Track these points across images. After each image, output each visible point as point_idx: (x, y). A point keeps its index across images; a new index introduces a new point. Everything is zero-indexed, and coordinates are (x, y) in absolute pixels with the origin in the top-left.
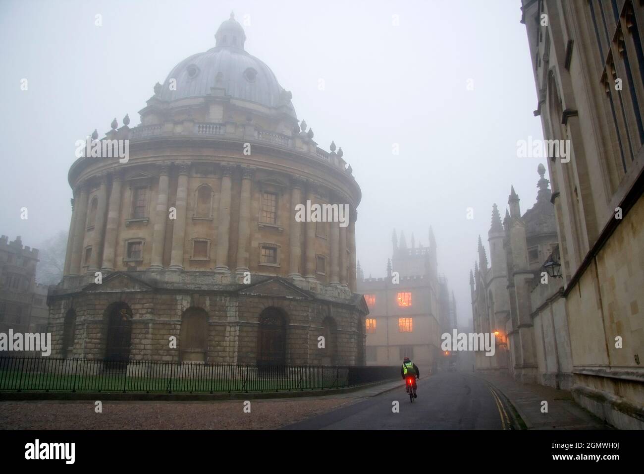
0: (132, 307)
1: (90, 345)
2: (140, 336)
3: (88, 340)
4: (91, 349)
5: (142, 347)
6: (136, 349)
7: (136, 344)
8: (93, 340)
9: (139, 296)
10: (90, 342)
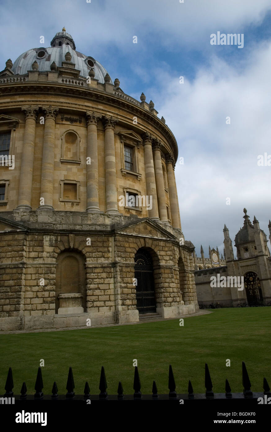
0: (158, 253)
1: (126, 290)
2: (168, 280)
3: (123, 285)
4: (127, 294)
5: (171, 290)
6: (167, 292)
7: (166, 288)
8: (128, 285)
9: (162, 244)
10: (126, 287)
